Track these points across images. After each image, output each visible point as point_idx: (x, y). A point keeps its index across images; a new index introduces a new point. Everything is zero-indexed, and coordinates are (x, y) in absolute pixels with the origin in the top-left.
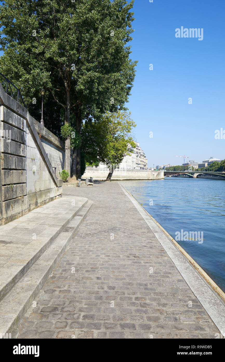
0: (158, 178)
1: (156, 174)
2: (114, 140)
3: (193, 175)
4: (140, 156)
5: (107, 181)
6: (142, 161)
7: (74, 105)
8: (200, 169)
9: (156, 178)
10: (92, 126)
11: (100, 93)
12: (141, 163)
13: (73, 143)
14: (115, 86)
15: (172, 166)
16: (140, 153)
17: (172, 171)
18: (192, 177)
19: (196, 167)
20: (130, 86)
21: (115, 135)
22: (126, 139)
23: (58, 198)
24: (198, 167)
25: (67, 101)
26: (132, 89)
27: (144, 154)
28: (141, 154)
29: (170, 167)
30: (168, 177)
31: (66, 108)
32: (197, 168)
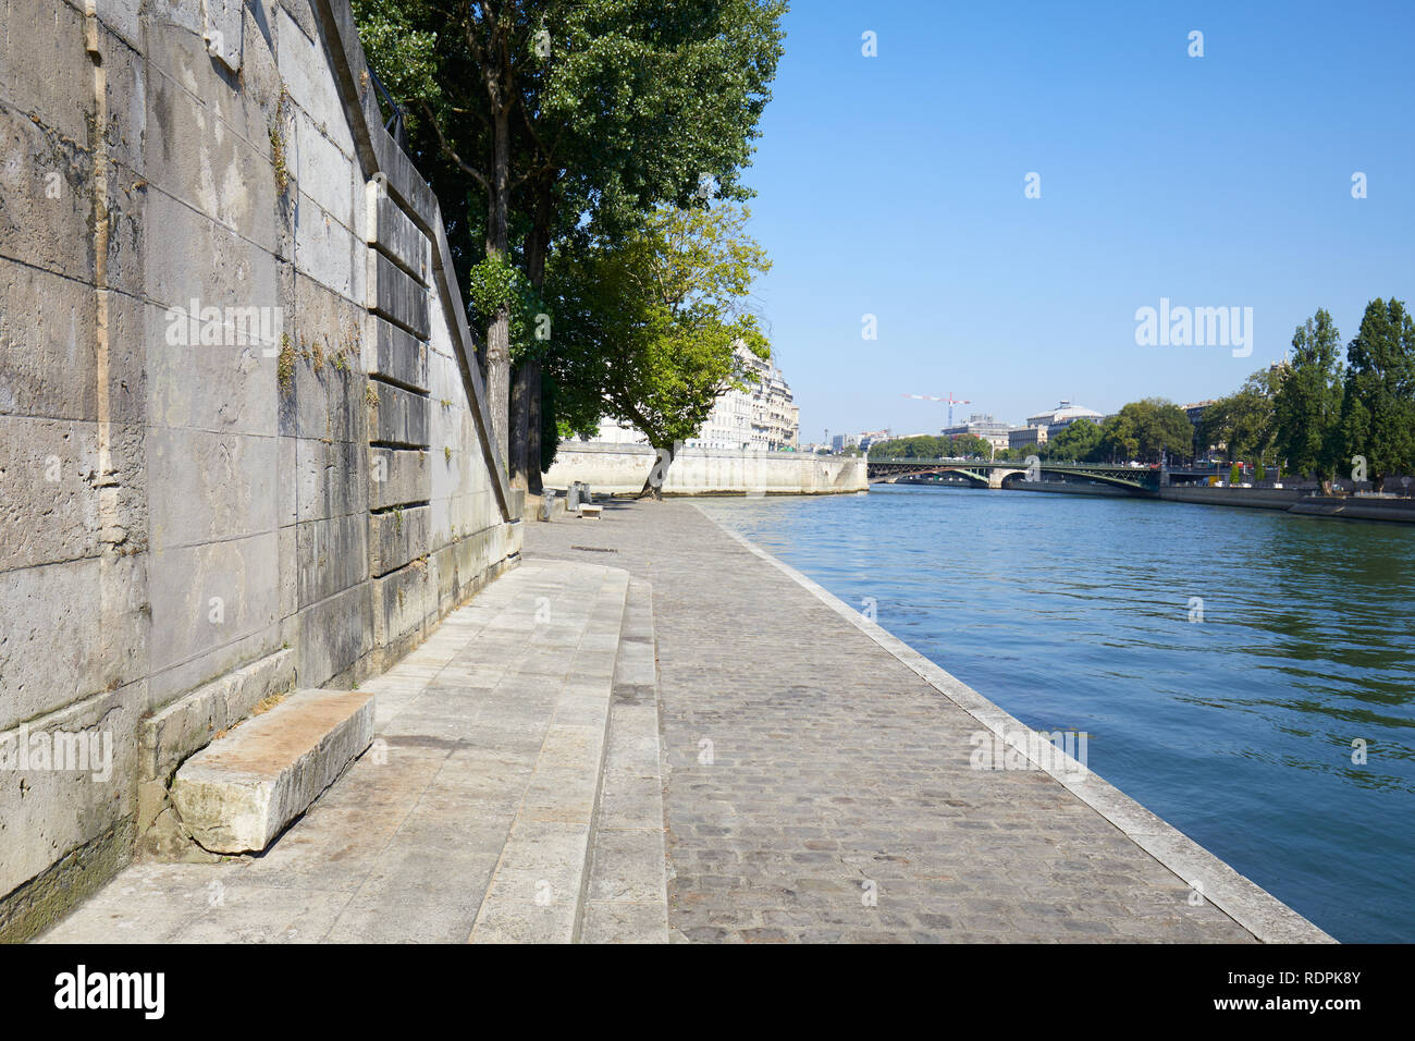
0: (843, 488)
1: (833, 469)
2: (676, 325)
3: (987, 476)
4: (770, 395)
5: (647, 500)
6: (777, 415)
7: (526, 177)
8: (1016, 452)
9: (836, 488)
10: (589, 266)
11: (637, 124)
12: (774, 423)
13: (520, 339)
14: (704, 99)
15: (900, 438)
16: (770, 381)
17: (902, 460)
18: (983, 485)
19: (999, 442)
20: (757, 97)
21: (680, 307)
22: (724, 323)
23: (510, 568)
24: (1007, 443)
25: (495, 159)
26: (767, 108)
27: (786, 386)
28: (773, 384)
29: (892, 444)
30: (884, 482)
31: (494, 187)
32: (1002, 449)
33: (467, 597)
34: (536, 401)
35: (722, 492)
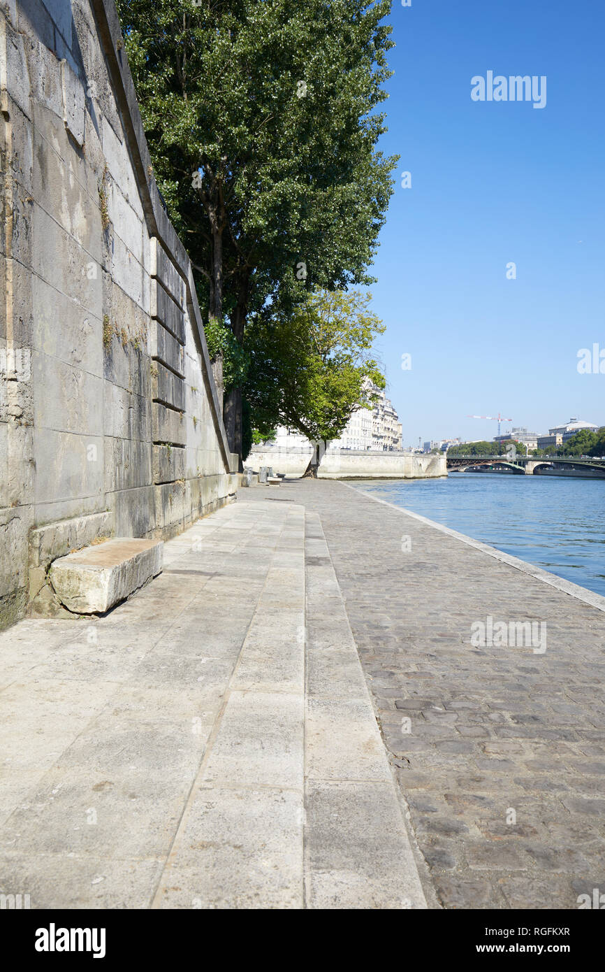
0: (431, 475)
1: (425, 463)
2: (325, 368)
3: (524, 466)
4: (383, 416)
5: (308, 480)
6: (389, 429)
7: (233, 272)
8: (543, 451)
9: (427, 475)
10: (271, 330)
11: (303, 237)
12: (386, 434)
13: (229, 373)
14: (344, 221)
15: (467, 443)
16: (383, 407)
17: (469, 457)
18: (521, 473)
19: (531, 445)
20: (376, 221)
21: (328, 357)
22: (356, 366)
23: (230, 503)
24: (536, 445)
25: (213, 261)
26: (383, 228)
27: (393, 410)
28: (385, 409)
29: (462, 447)
30: (457, 471)
31: (213, 278)
32: (533, 449)
33: (206, 514)
34: (239, 415)
35: (354, 477)
